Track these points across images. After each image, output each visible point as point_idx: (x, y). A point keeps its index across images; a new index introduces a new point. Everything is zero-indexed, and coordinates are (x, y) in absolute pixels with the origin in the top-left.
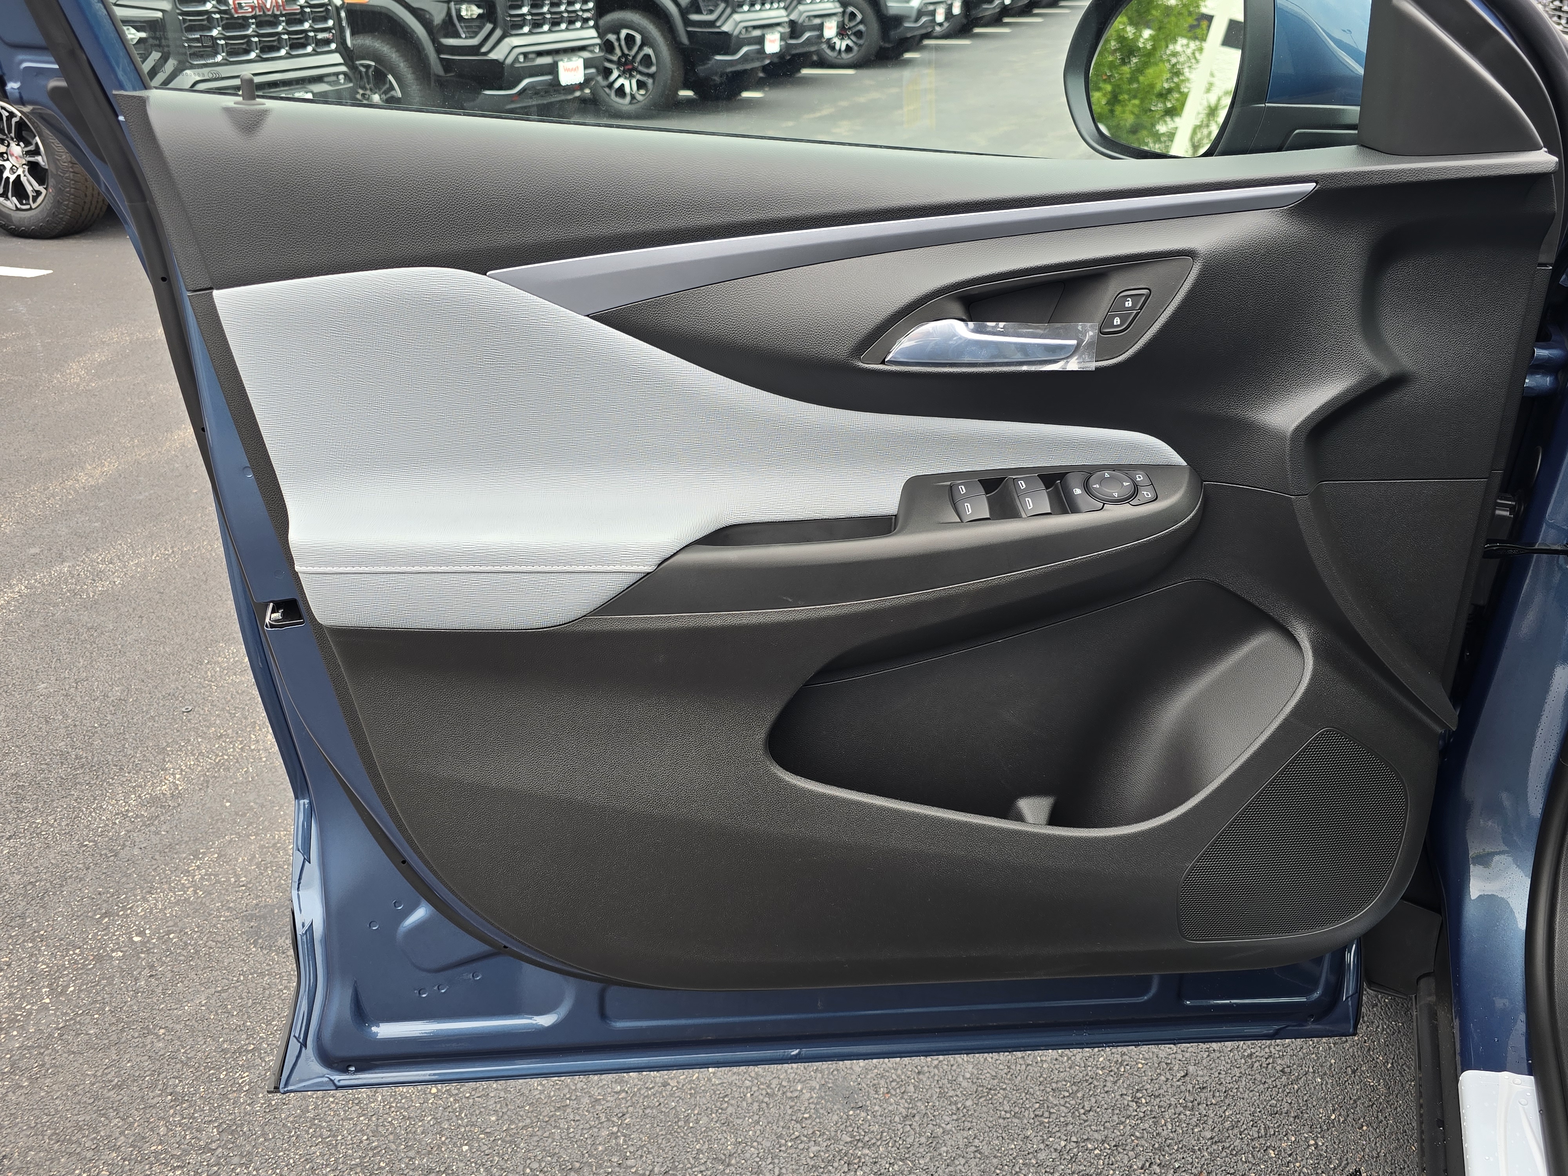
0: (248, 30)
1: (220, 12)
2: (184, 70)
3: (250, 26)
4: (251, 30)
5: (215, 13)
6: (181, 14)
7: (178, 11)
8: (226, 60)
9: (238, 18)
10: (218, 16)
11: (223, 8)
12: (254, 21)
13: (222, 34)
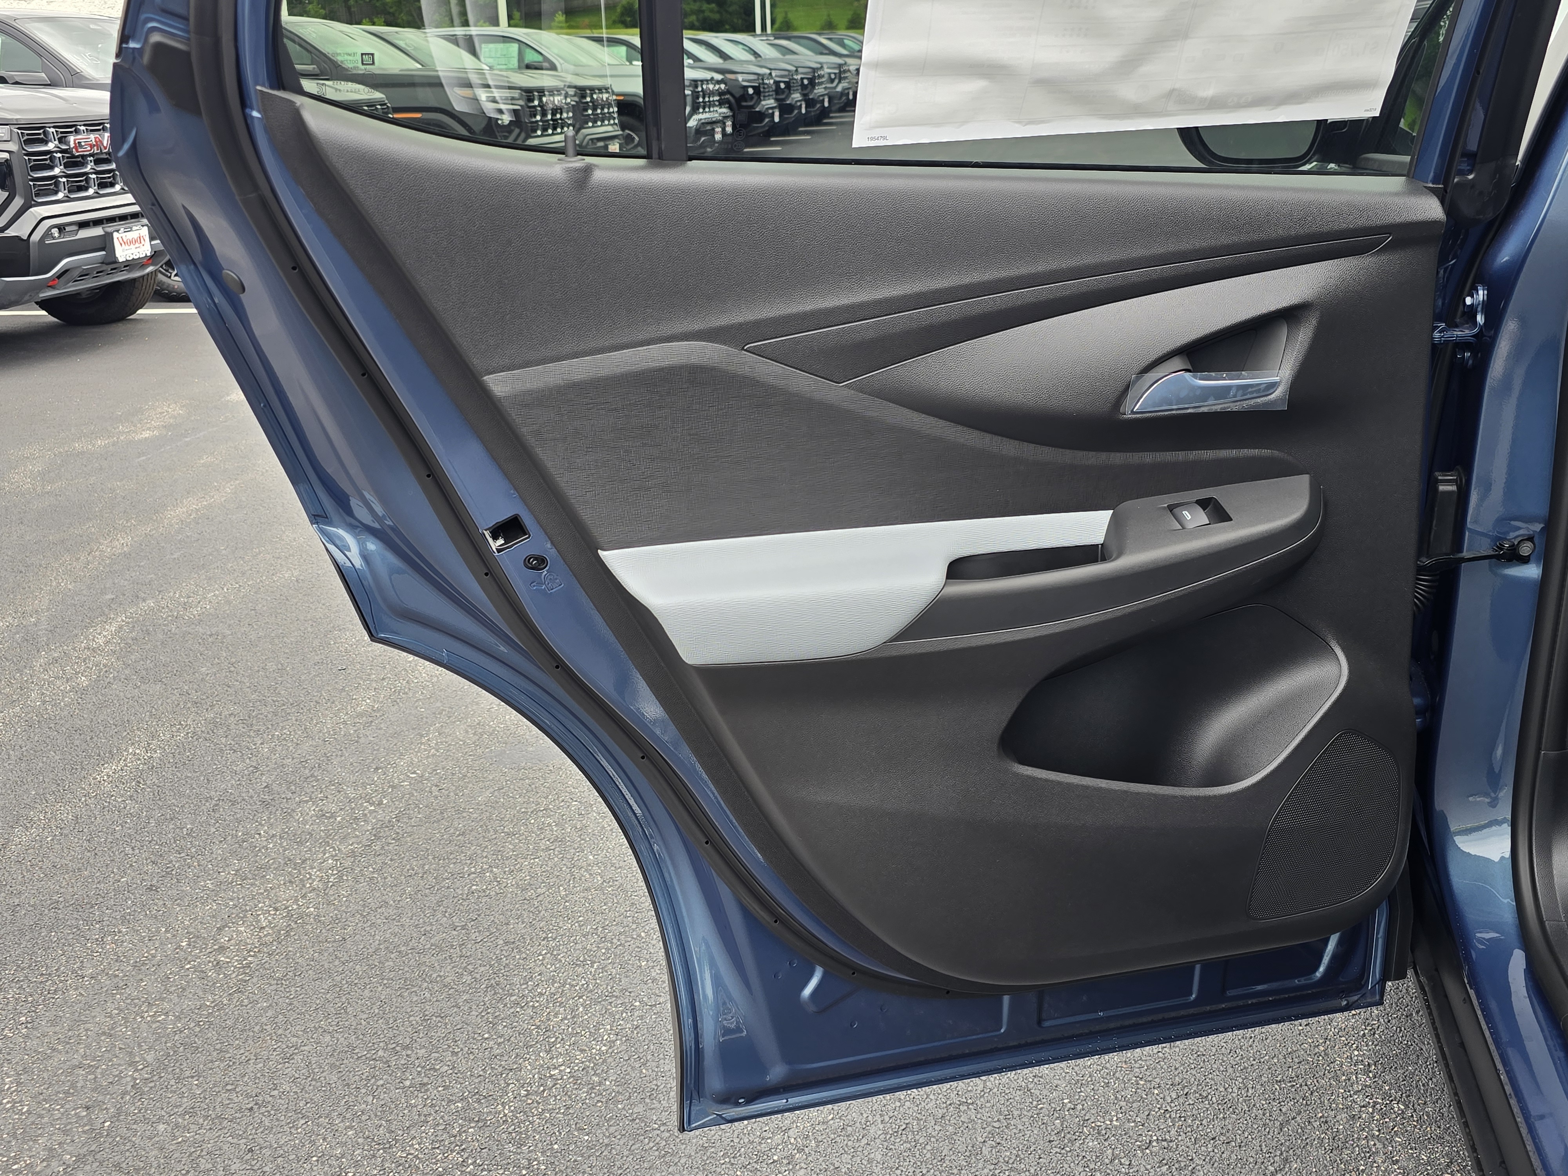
0: (86, 167)
1: (63, 151)
2: (31, 207)
3: (87, 163)
4: (89, 167)
5: (56, 152)
6: (26, 155)
7: (24, 152)
8: (67, 197)
9: (78, 157)
10: (59, 155)
11: (64, 147)
12: (92, 158)
13: (64, 172)
